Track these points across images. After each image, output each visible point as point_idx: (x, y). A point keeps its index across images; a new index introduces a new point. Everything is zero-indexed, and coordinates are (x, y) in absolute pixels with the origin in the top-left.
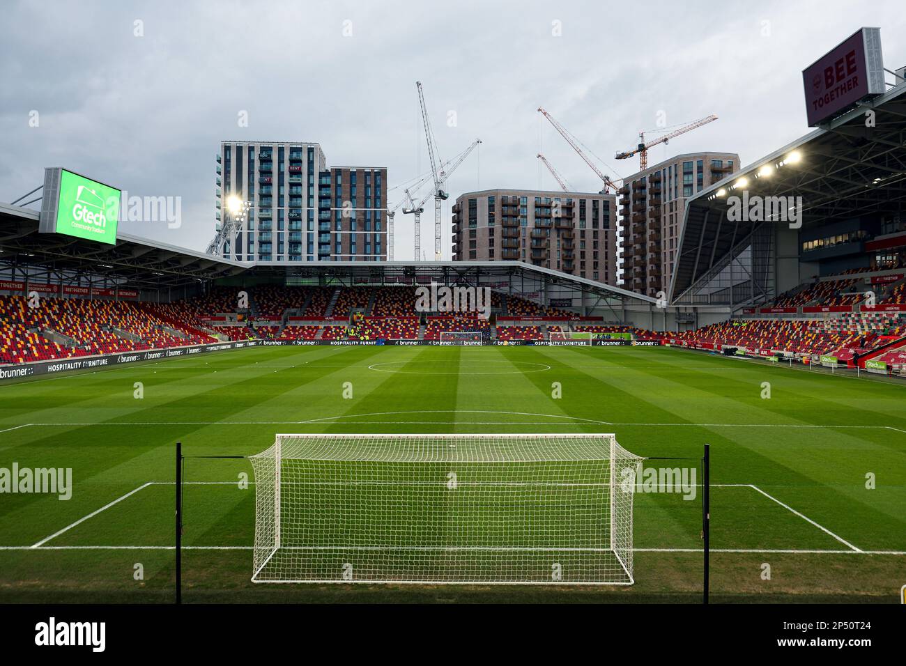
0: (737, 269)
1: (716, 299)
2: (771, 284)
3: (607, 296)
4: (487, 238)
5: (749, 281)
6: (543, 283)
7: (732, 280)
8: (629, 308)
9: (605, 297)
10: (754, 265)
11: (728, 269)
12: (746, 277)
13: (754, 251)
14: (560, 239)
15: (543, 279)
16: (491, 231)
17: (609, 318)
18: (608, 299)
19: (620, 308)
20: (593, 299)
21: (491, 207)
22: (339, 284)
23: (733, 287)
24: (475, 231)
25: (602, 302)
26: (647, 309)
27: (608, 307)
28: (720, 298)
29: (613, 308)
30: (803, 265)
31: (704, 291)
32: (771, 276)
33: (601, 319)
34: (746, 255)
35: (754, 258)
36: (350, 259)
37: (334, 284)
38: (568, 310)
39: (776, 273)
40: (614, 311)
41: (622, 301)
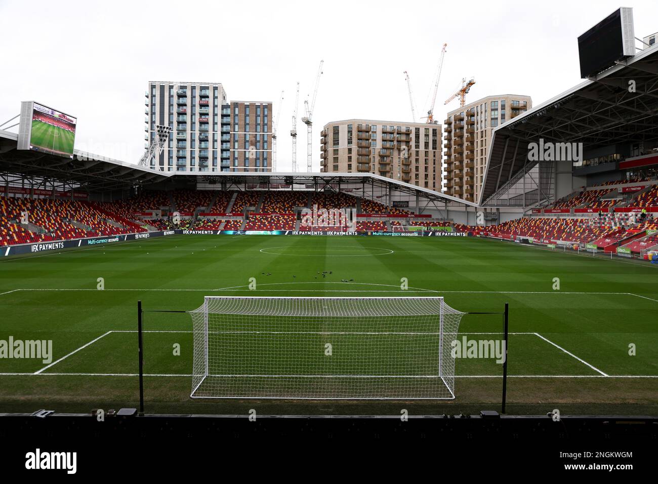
0: (528, 180)
1: (513, 202)
2: (552, 192)
3: (435, 200)
4: (346, 155)
5: (537, 189)
6: (388, 190)
7: (524, 189)
8: (450, 208)
9: (432, 200)
10: (541, 178)
11: (522, 180)
12: (535, 187)
13: (541, 168)
15: (388, 187)
16: (350, 150)
18: (435, 202)
19: (444, 208)
20: (424, 202)
21: (350, 132)
22: (236, 189)
23: (525, 194)
24: (338, 150)
25: (431, 204)
26: (463, 209)
27: (435, 208)
28: (515, 202)
29: (439, 208)
30: (575, 178)
31: (505, 197)
32: (553, 186)
33: (430, 216)
34: (536, 171)
35: (541, 172)
36: (245, 170)
37: (232, 189)
38: (406, 210)
39: (556, 184)
40: (439, 211)
41: (446, 203)
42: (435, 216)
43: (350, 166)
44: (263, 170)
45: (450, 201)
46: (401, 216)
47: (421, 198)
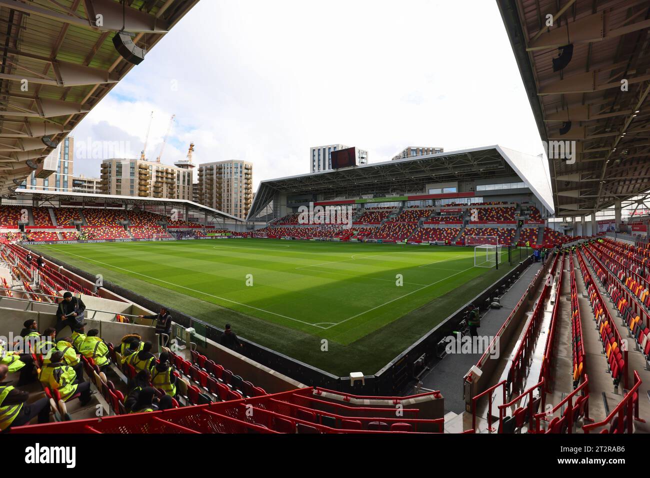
0: (269, 208)
1: (261, 219)
2: (279, 214)
4: (129, 184)
6: (185, 211)
7: (267, 212)
8: (226, 222)
9: (216, 217)
10: (274, 207)
11: (266, 208)
12: (271, 212)
13: (274, 202)
14: (168, 188)
15: (185, 208)
16: (132, 181)
17: (217, 227)
19: (223, 222)
20: (210, 219)
21: (133, 168)
22: (50, 206)
23: (267, 215)
24: (121, 180)
25: (214, 220)
26: (234, 223)
28: (263, 219)
29: (219, 222)
31: (258, 216)
32: (279, 212)
33: (214, 227)
34: (271, 203)
35: (274, 205)
36: (44, 189)
37: (45, 206)
38: (198, 223)
39: (280, 211)
40: (219, 224)
41: (224, 219)
43: (132, 192)
44: (63, 190)
45: (228, 217)
46: (197, 227)
47: (208, 217)
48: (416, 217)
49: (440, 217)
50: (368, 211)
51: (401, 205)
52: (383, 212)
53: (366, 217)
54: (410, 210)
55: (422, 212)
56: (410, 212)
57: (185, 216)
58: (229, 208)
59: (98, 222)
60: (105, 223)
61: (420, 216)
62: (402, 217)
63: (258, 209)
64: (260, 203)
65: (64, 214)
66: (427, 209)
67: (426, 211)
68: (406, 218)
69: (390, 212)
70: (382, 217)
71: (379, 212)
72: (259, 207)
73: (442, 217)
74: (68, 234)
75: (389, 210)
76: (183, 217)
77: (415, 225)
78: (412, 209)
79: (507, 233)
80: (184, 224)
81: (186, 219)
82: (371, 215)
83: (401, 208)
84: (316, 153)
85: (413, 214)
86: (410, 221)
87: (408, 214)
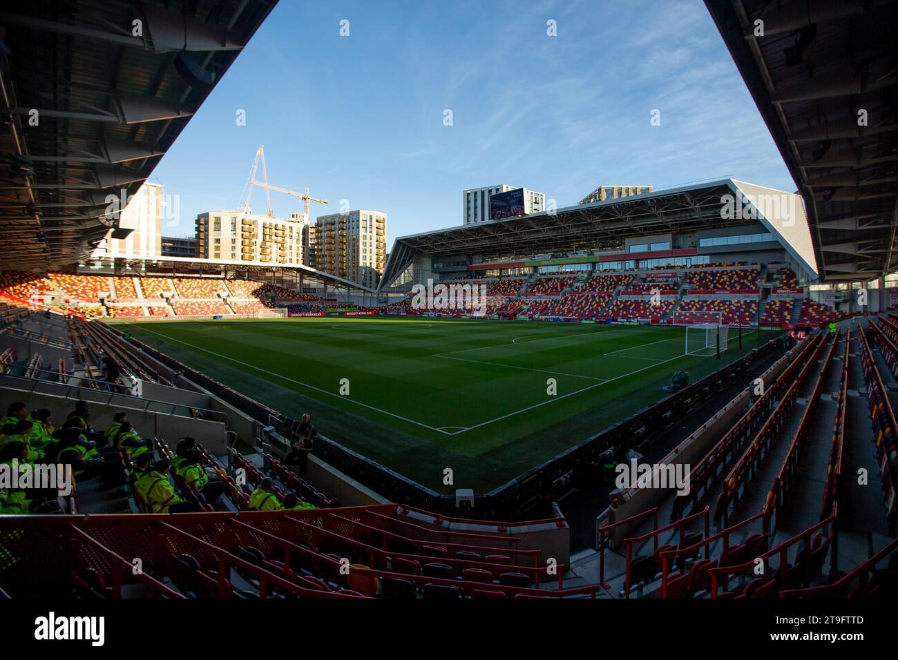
0: (407, 274)
1: (398, 290)
4: (230, 245)
5: (413, 280)
6: (298, 278)
7: (405, 280)
8: (351, 294)
9: (338, 287)
10: (414, 273)
11: (403, 274)
12: (410, 278)
13: (414, 267)
16: (234, 241)
18: (340, 289)
19: (347, 293)
20: (330, 288)
21: (234, 224)
22: (135, 273)
23: (405, 284)
24: (219, 239)
25: (336, 291)
26: (363, 294)
28: (400, 289)
30: (433, 274)
31: (393, 286)
32: (420, 279)
33: (335, 300)
34: (411, 268)
35: (414, 270)
37: (130, 273)
38: (315, 295)
39: (422, 277)
40: (342, 295)
41: (350, 289)
42: (340, 300)
43: (233, 255)
45: (353, 287)
46: (314, 300)
47: (329, 286)
48: (611, 285)
49: (646, 284)
50: (543, 277)
51: (589, 268)
52: (564, 278)
53: (540, 286)
54: (603, 275)
55: (619, 279)
56: (603, 278)
57: (298, 285)
58: (356, 275)
59: (192, 294)
60: (201, 294)
61: (616, 284)
62: (591, 285)
63: (392, 276)
64: (396, 268)
65: (151, 284)
66: (628, 274)
67: (626, 277)
68: (596, 287)
69: (574, 278)
70: (562, 286)
71: (558, 279)
72: (394, 273)
73: (648, 285)
74: (157, 309)
75: (572, 276)
76: (296, 288)
77: (609, 296)
78: (606, 274)
79: (744, 306)
80: (298, 296)
81: (300, 289)
82: (547, 282)
83: (590, 273)
84: (472, 198)
85: (607, 280)
86: (603, 290)
87: (600, 281)
